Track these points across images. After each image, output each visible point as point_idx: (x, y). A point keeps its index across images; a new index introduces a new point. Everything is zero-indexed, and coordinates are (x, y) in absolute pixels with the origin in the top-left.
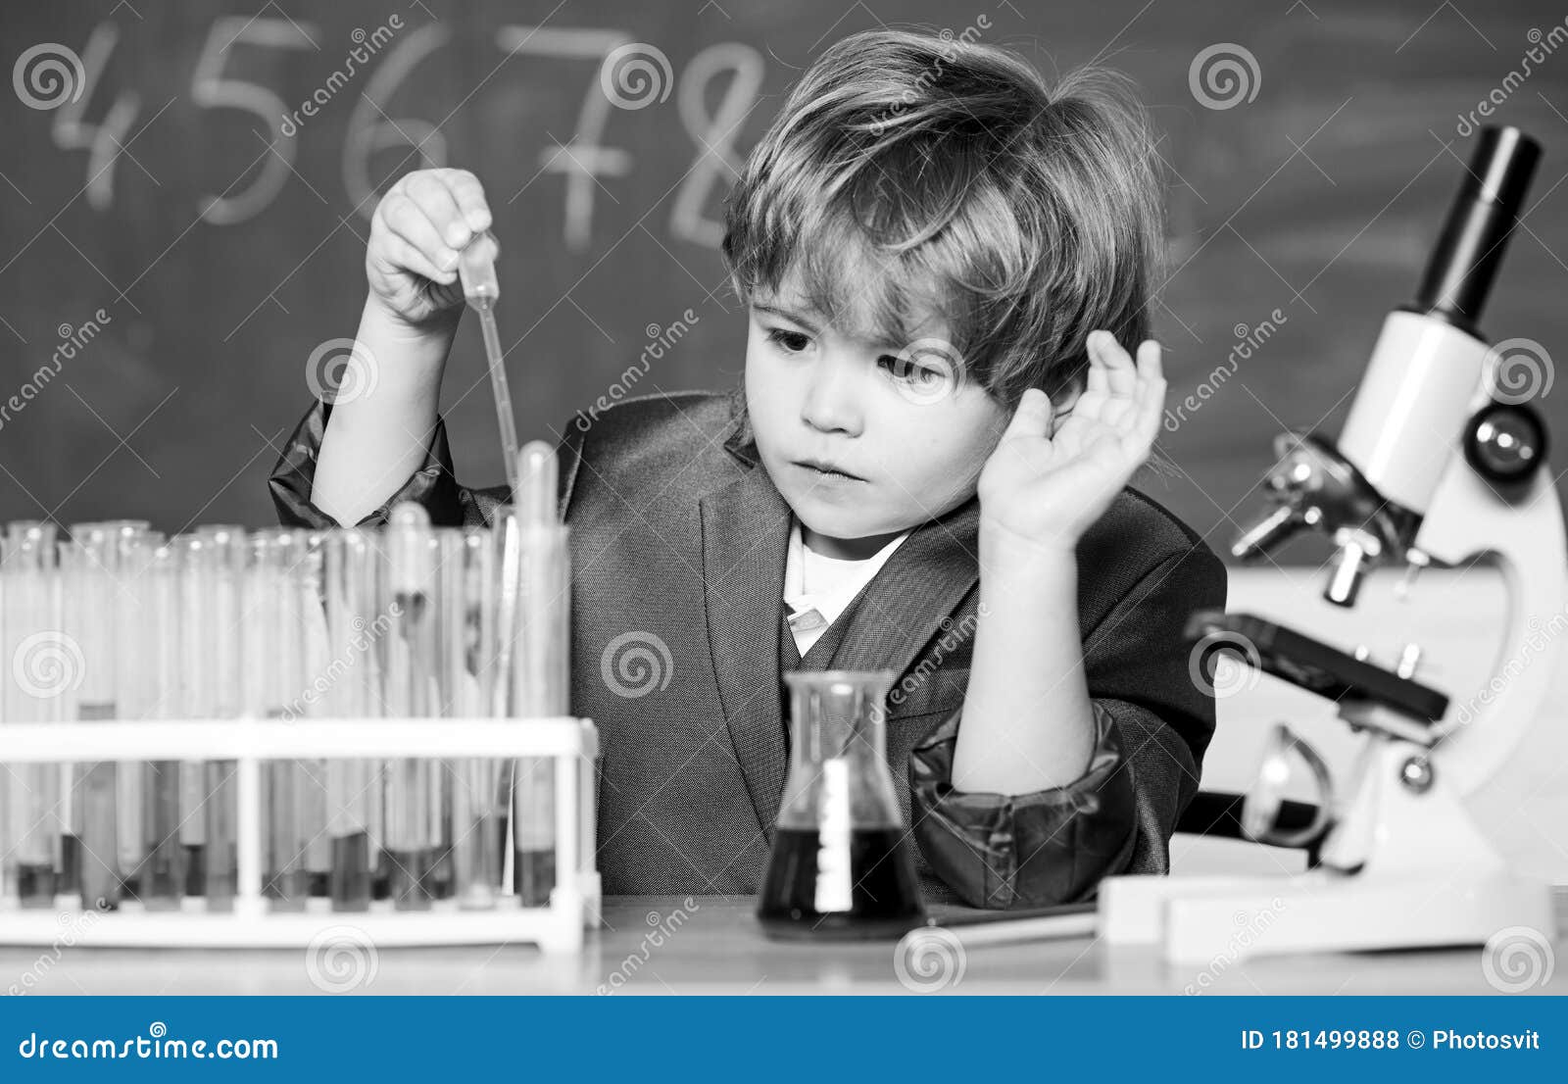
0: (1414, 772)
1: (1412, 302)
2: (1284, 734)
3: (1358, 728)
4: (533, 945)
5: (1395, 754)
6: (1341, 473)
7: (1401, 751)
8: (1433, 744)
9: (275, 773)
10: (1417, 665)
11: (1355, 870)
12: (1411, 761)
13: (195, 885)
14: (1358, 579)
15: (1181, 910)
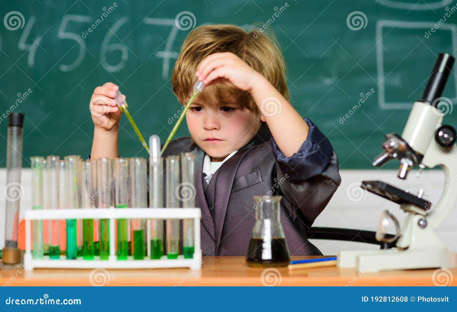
0: (422, 223)
1: (421, 99)
2: (387, 213)
3: (406, 211)
4: (188, 268)
5: (416, 218)
6: (403, 144)
7: (418, 217)
8: (427, 215)
9: (119, 223)
10: (423, 195)
11: (406, 249)
12: (421, 220)
13: (97, 253)
14: (407, 172)
15: (362, 259)
